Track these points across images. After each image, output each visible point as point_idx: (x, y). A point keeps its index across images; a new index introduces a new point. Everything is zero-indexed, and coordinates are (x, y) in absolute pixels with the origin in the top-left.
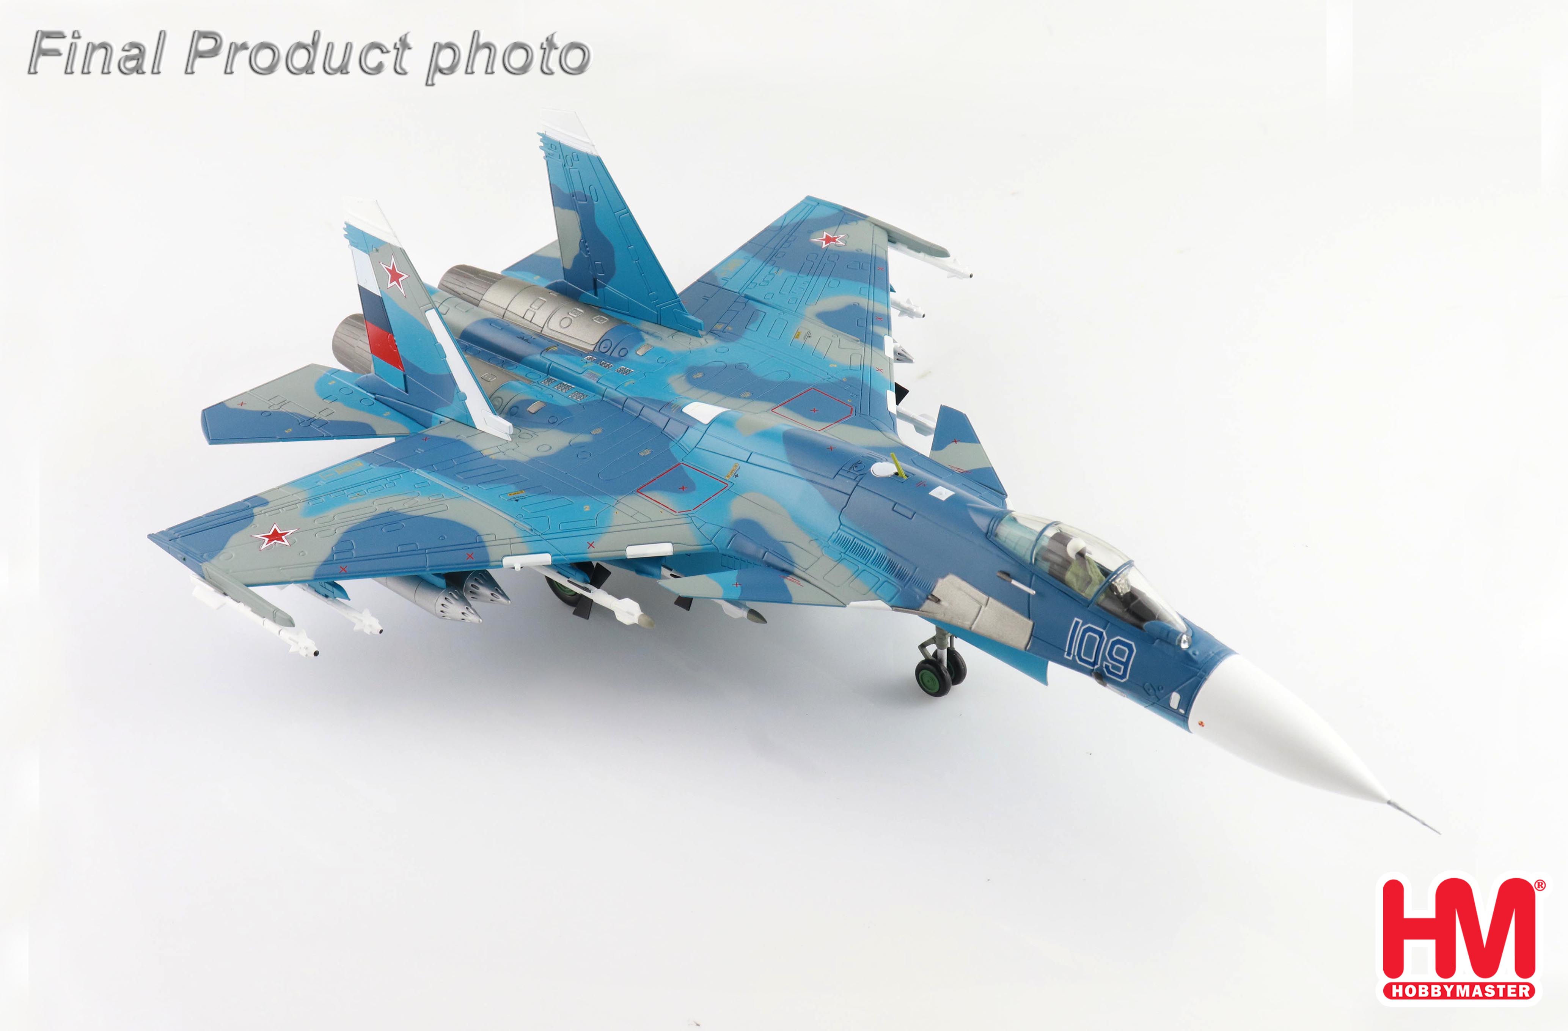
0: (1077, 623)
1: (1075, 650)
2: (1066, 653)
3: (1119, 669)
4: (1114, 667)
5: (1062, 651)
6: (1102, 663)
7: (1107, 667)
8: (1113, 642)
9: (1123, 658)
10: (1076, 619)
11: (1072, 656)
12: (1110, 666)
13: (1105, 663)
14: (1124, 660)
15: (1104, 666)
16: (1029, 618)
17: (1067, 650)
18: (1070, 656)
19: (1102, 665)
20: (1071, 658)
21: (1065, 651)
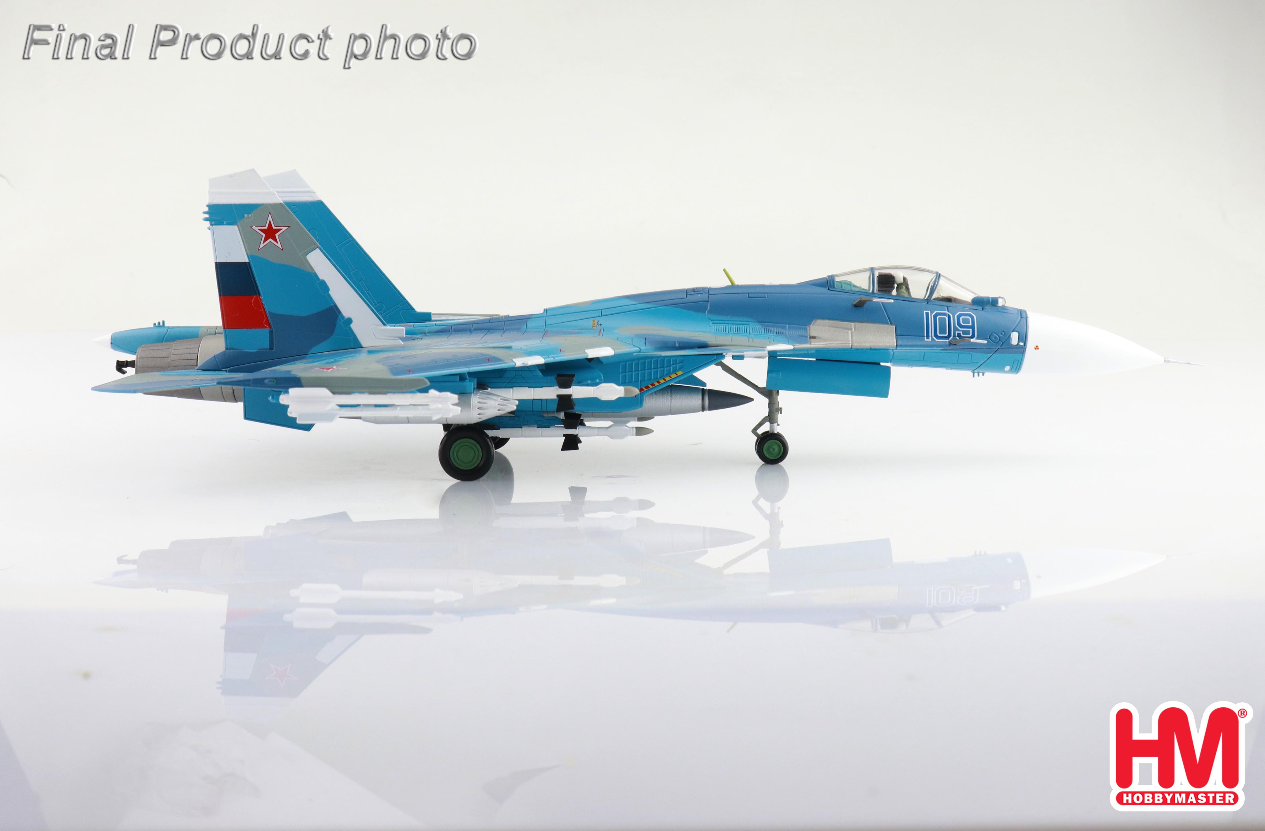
0: (927, 314)
1: (932, 332)
2: (925, 338)
3: (968, 333)
4: (964, 332)
5: (923, 337)
6: (954, 333)
7: (959, 335)
8: (957, 316)
9: (969, 323)
10: (925, 312)
11: (930, 338)
12: (961, 332)
13: (957, 332)
14: (971, 324)
15: (956, 335)
16: (891, 324)
17: (925, 335)
18: (929, 339)
19: (954, 336)
20: (930, 340)
21: (924, 336)
